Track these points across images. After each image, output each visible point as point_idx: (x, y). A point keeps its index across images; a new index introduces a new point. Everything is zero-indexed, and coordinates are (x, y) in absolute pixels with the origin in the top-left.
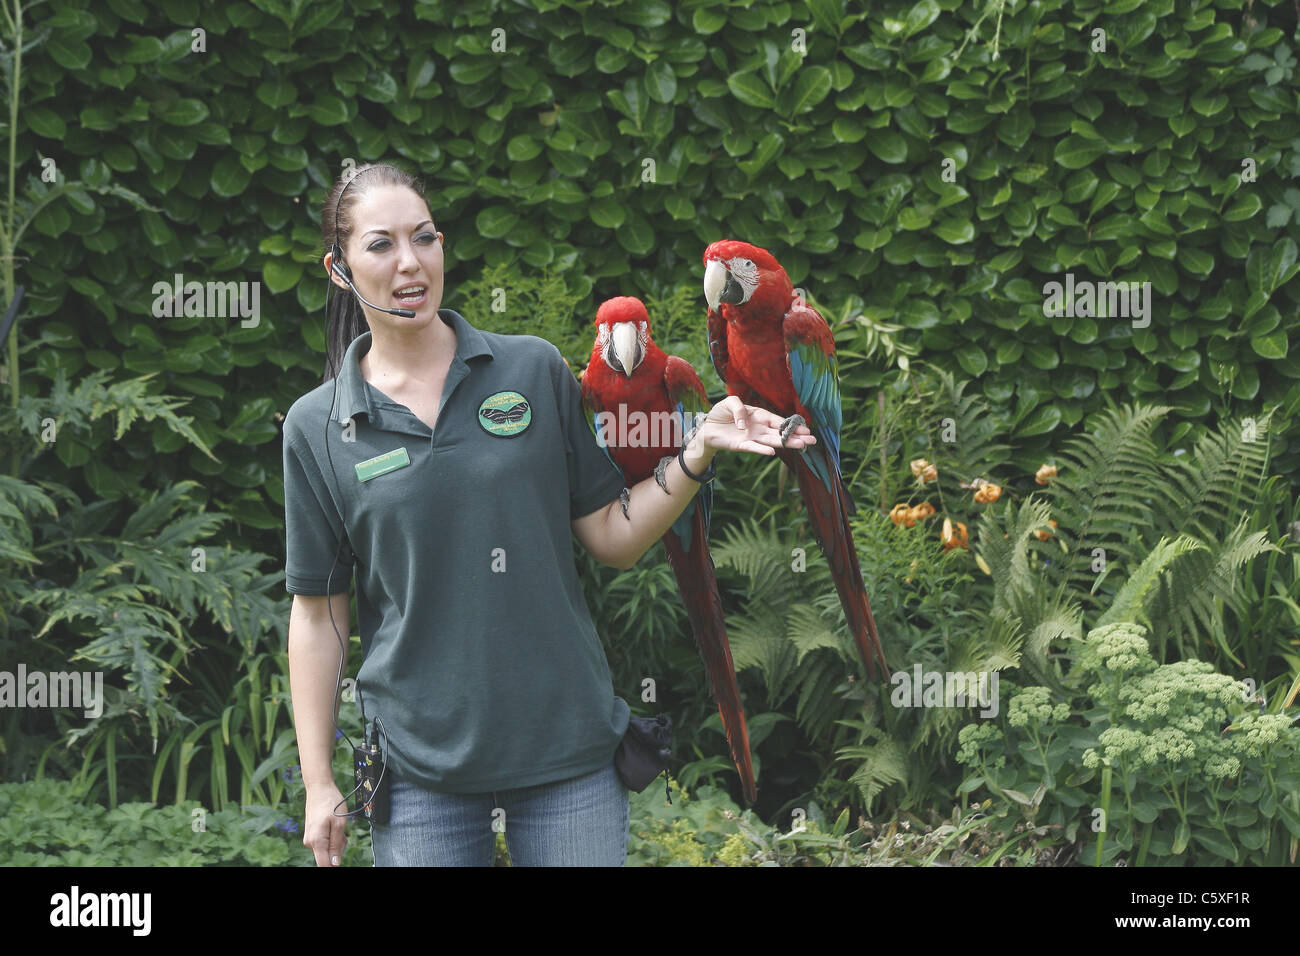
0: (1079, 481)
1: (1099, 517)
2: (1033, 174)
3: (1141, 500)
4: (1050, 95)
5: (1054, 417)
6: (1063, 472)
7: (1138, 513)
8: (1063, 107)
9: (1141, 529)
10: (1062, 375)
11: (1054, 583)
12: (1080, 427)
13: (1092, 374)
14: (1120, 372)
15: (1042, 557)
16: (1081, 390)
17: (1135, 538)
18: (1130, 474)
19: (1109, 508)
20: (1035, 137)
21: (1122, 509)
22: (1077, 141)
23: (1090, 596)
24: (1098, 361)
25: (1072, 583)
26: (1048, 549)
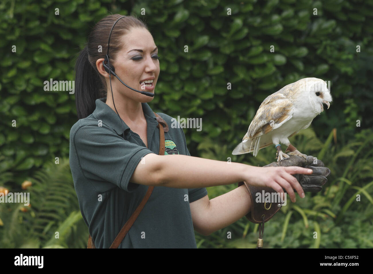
0: (40, 188)
1: (48, 203)
2: (25, 65)
3: (65, 197)
4: (33, 33)
5: (31, 163)
6: (33, 185)
7: (63, 202)
8: (38, 38)
9: (64, 209)
10: (35, 146)
11: (28, 229)
12: (41, 167)
13: (47, 146)
14: (58, 145)
15: (24, 219)
16: (42, 152)
17: (62, 212)
18: (60, 186)
19: (52, 200)
20: (26, 50)
21: (57, 200)
22: (43, 52)
23: (43, 235)
24: (49, 140)
25: (36, 230)
26: (27, 216)
